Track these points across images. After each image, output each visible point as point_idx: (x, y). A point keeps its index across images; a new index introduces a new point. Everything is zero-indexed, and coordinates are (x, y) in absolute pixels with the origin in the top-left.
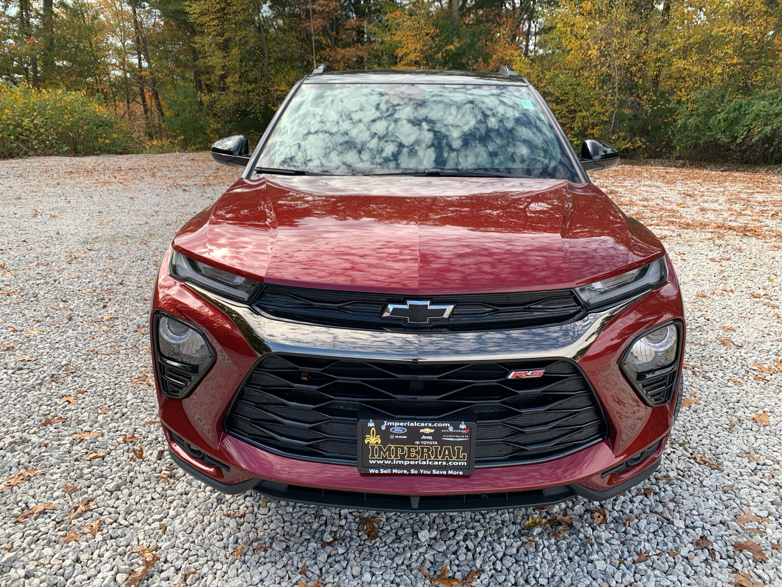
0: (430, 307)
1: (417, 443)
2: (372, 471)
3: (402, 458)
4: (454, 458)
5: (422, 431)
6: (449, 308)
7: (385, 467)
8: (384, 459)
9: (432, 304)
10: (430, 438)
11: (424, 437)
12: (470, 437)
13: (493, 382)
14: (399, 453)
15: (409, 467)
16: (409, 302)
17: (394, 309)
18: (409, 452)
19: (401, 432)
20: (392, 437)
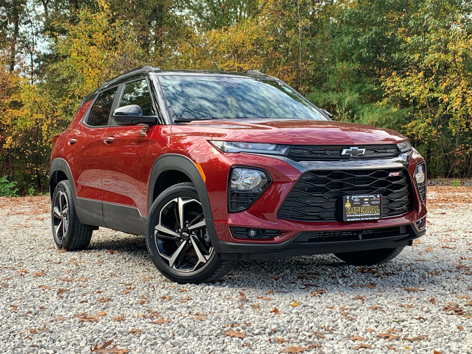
0: (358, 150)
1: (363, 205)
2: (348, 220)
3: (358, 214)
4: (375, 212)
5: (364, 200)
6: (364, 150)
7: (352, 218)
8: (352, 214)
9: (359, 148)
10: (367, 203)
11: (365, 203)
12: (380, 202)
13: (383, 179)
14: (357, 211)
15: (361, 217)
16: (351, 148)
17: (347, 151)
18: (361, 210)
19: (358, 201)
20: (354, 203)
